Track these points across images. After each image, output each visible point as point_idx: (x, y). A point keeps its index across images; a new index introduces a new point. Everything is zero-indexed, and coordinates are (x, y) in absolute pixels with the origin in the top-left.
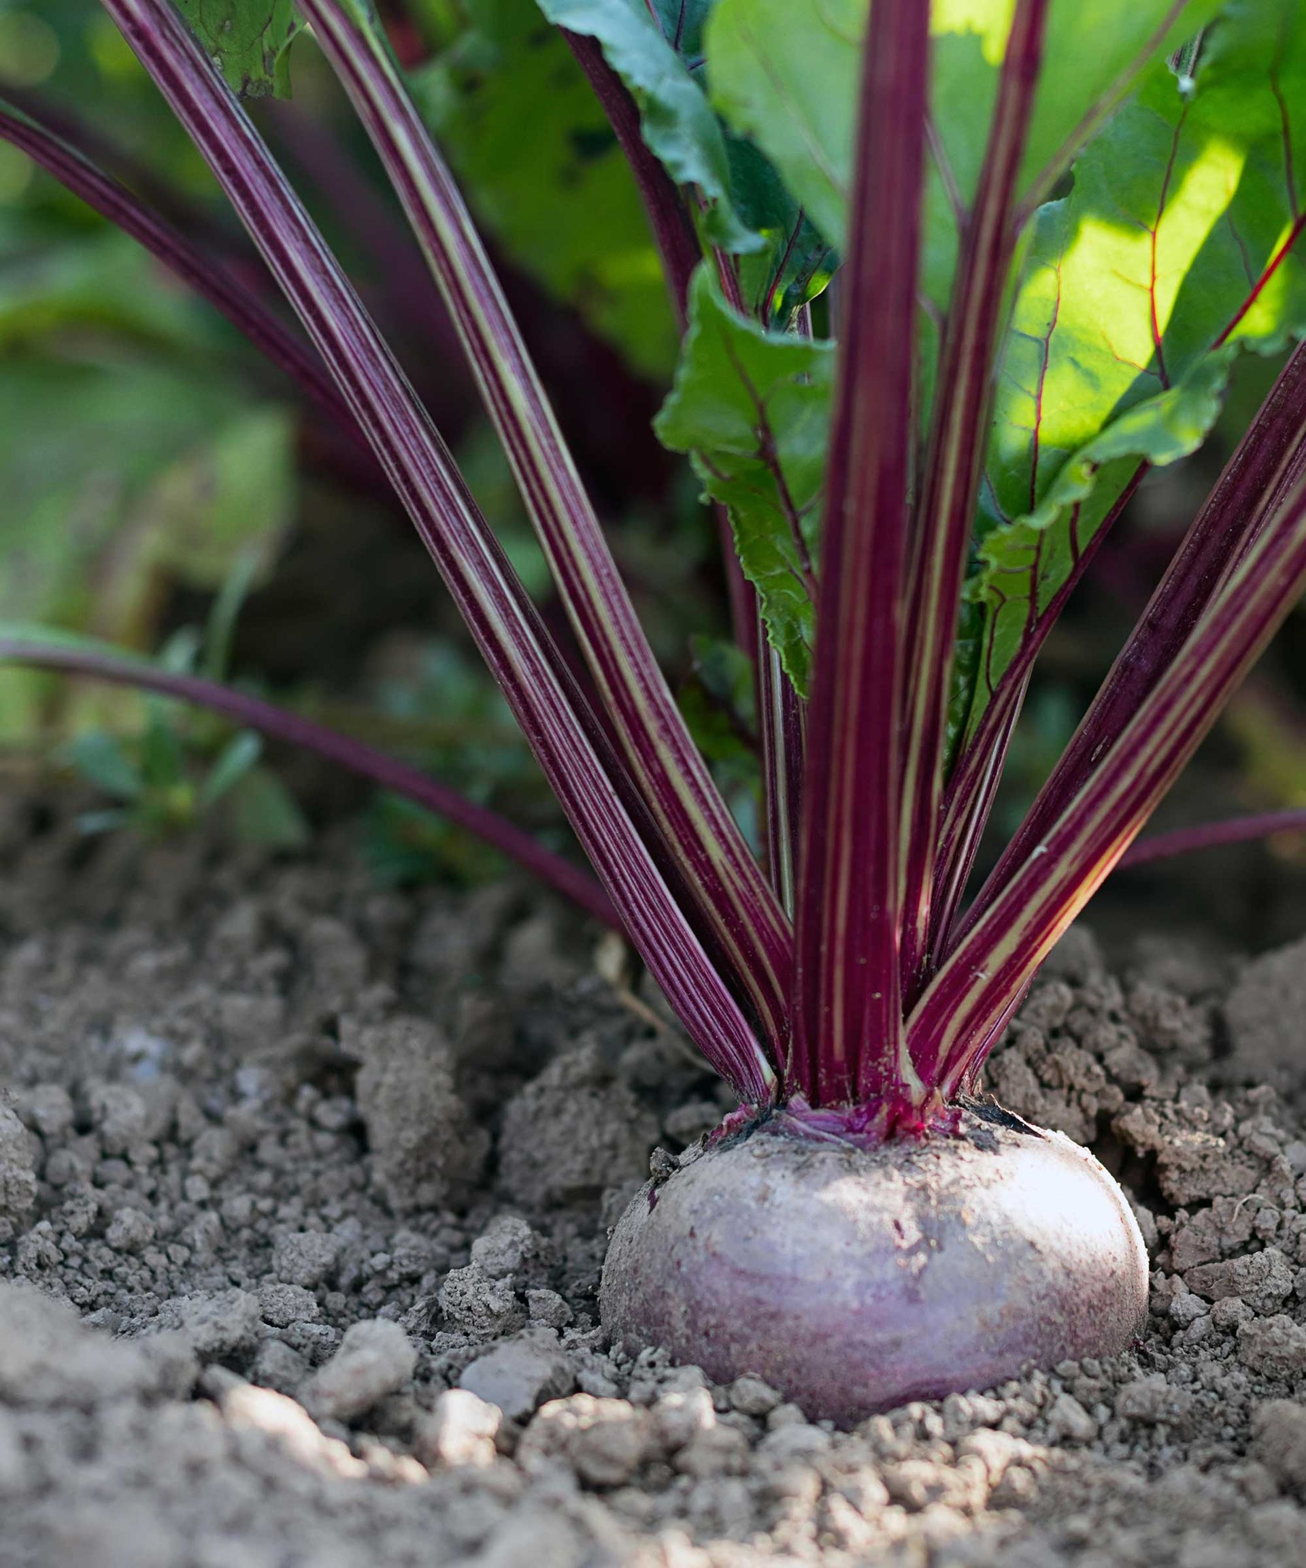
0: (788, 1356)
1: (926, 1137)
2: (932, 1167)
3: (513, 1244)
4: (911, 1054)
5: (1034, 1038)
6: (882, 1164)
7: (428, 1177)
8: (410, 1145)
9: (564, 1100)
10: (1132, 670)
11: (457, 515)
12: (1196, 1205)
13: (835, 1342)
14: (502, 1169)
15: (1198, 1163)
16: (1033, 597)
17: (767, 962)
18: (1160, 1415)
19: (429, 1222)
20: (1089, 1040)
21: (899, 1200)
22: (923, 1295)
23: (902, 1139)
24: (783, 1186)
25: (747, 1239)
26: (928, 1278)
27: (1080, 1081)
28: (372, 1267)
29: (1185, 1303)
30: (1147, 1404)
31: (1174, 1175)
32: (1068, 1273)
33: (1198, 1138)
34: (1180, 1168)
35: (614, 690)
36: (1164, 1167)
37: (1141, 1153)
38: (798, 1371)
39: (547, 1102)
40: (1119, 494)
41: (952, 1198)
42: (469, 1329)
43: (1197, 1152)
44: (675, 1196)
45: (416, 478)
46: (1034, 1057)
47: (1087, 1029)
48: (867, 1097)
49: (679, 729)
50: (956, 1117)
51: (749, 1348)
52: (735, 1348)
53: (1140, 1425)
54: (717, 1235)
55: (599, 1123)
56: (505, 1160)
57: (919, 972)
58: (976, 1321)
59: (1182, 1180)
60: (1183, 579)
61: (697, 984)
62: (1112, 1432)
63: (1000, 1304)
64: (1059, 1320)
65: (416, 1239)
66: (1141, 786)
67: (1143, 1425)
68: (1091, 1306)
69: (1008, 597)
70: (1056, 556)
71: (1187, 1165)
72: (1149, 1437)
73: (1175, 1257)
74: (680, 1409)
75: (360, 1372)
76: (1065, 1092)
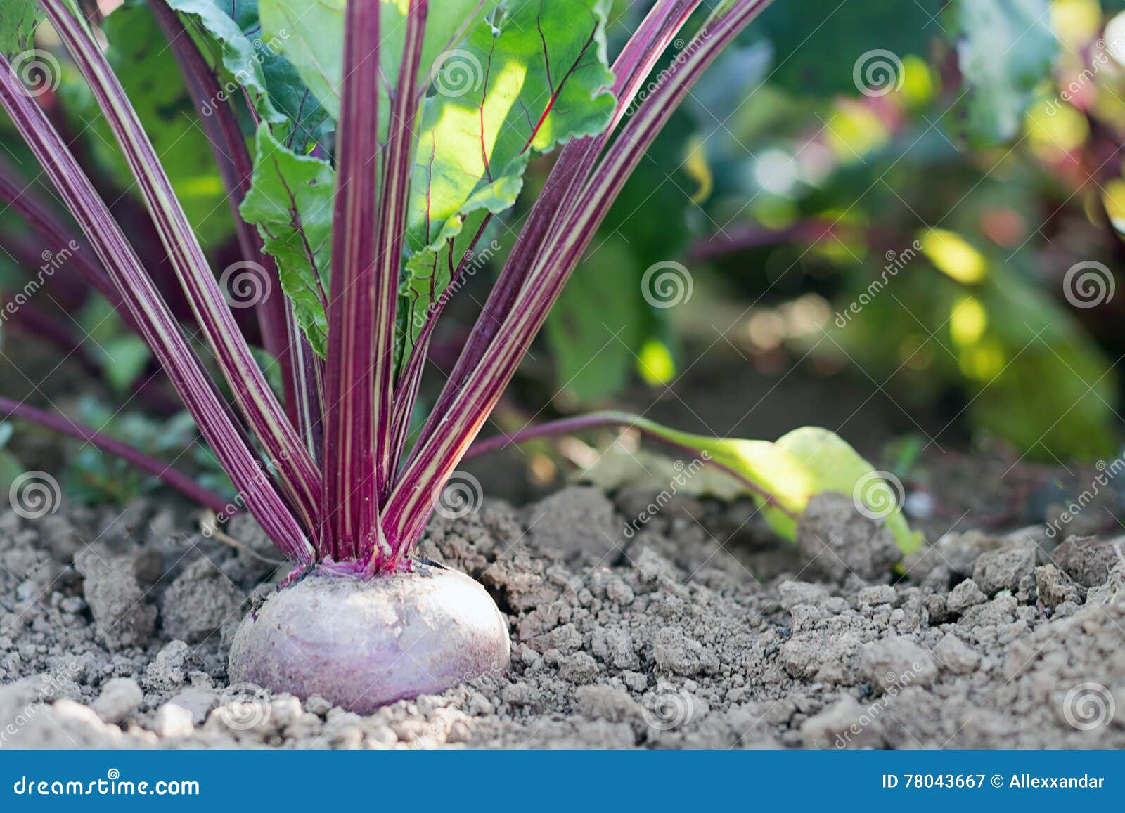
0: (335, 683)
1: (396, 572)
2: (400, 585)
3: (179, 653)
4: (384, 532)
5: (439, 534)
6: (374, 586)
7: (127, 629)
8: (117, 613)
9: (195, 587)
10: (480, 337)
11: (134, 269)
12: (528, 610)
13: (359, 673)
14: (164, 625)
15: (527, 589)
16: (432, 294)
17: (307, 490)
18: (526, 700)
19: (129, 653)
20: (466, 535)
21: (385, 602)
22: (401, 648)
23: (384, 573)
24: (324, 598)
25: (309, 626)
26: (403, 639)
27: (464, 554)
28: (104, 671)
29: (528, 654)
30: (519, 695)
31: (516, 596)
32: (473, 635)
33: (527, 577)
34: (519, 593)
35: (221, 352)
36: (511, 592)
37: (498, 587)
38: (340, 691)
39: (187, 588)
40: (472, 240)
41: (412, 599)
42: (161, 692)
43: (527, 583)
44: (267, 611)
45: (111, 251)
46: (439, 543)
47: (464, 531)
48: (363, 554)
49: (256, 370)
50: (409, 563)
51: (314, 682)
52: (306, 683)
53: (515, 707)
54: (293, 626)
55: (215, 596)
56: (165, 620)
57: (385, 489)
58: (428, 660)
59: (520, 599)
60: (503, 289)
61: (271, 506)
62: (502, 710)
63: (440, 651)
64: (470, 658)
65: (124, 660)
66: (494, 383)
67: (517, 706)
68: (485, 652)
69: (420, 294)
70: (442, 272)
71: (522, 591)
72: (521, 712)
73: (521, 634)
74: (284, 708)
75: (116, 700)
76: (456, 560)
